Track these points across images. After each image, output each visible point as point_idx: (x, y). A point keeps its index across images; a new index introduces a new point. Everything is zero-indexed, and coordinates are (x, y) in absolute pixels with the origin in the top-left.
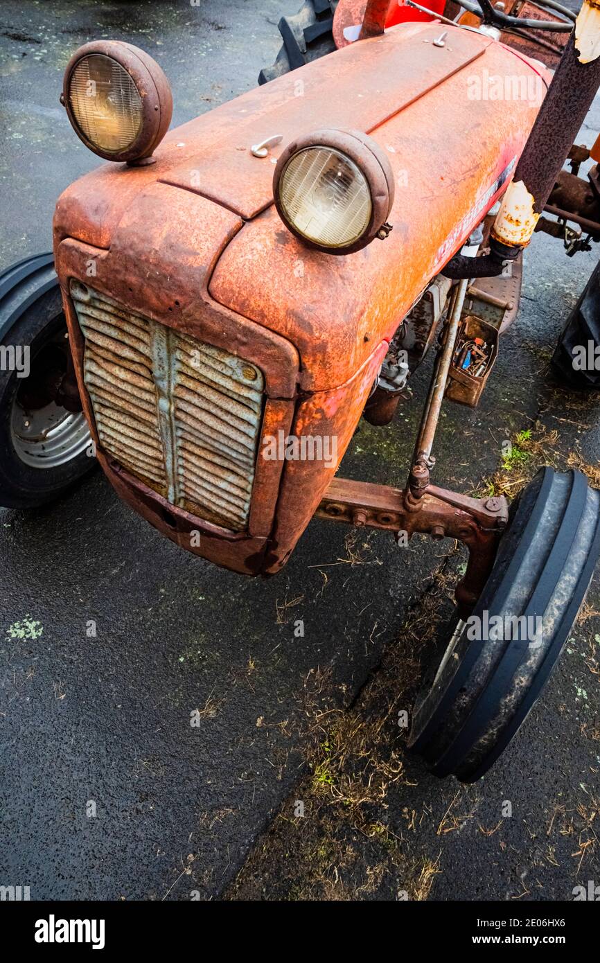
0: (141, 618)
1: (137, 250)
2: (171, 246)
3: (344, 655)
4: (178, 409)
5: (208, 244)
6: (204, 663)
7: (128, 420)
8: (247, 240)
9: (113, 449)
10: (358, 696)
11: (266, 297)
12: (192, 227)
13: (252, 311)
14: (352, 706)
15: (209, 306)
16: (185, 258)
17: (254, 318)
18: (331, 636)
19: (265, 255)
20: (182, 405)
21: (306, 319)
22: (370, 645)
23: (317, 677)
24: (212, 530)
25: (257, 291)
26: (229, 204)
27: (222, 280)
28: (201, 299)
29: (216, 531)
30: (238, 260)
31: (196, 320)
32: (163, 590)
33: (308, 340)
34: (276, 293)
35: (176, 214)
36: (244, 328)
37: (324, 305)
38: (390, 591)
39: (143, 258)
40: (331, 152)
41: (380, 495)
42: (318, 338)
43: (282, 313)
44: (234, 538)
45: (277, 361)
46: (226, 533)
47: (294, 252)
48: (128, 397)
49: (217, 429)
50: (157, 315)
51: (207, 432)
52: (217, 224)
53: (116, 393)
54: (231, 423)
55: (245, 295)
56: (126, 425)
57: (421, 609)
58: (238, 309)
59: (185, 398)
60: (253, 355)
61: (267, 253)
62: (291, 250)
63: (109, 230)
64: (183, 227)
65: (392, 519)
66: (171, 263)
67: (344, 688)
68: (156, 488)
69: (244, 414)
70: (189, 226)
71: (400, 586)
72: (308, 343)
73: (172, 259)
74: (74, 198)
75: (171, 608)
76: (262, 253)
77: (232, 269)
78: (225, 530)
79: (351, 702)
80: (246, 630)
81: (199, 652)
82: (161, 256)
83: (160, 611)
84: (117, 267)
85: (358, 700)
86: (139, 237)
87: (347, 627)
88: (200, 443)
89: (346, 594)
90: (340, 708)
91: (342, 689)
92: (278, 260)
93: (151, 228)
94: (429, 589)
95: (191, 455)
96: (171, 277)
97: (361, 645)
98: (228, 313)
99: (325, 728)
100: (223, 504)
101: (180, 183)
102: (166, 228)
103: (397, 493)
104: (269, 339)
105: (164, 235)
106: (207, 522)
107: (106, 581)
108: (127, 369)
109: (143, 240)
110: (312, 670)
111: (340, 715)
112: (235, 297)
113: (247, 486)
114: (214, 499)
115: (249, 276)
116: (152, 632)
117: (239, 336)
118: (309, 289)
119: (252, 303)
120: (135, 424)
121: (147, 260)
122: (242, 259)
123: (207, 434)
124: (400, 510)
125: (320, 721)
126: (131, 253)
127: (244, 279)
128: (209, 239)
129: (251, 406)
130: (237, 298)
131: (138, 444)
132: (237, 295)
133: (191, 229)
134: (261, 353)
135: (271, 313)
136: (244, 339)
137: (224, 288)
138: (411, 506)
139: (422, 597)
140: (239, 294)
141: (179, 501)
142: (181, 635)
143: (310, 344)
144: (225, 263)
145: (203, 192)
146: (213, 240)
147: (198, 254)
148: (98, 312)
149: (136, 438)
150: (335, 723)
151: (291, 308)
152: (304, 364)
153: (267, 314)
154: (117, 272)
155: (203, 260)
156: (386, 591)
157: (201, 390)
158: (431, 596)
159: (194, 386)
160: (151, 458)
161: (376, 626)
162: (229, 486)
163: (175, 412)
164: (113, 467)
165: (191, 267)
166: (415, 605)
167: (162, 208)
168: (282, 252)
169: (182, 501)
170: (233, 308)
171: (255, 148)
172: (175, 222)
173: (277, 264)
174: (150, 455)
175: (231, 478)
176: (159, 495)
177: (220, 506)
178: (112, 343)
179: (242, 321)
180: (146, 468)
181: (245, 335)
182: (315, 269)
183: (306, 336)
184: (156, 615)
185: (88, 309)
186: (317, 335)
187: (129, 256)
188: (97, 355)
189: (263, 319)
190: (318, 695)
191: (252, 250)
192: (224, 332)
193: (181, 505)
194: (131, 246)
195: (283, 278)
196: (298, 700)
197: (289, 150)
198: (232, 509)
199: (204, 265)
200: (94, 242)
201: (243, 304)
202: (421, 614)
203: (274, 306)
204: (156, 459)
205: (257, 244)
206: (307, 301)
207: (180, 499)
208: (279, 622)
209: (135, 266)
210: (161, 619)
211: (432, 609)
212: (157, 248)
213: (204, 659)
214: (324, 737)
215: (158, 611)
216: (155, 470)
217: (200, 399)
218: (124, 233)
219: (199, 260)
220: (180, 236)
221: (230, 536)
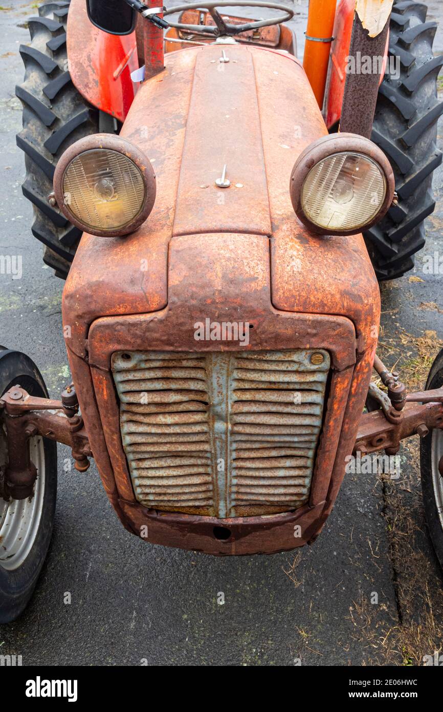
0: (185, 652)
1: (200, 297)
2: (232, 282)
3: (365, 579)
4: (236, 424)
5: (260, 267)
6: (265, 657)
7: (169, 462)
8: (282, 251)
9: (151, 497)
10: (398, 607)
11: (322, 290)
12: (240, 259)
13: (314, 305)
14: (400, 617)
15: (280, 317)
16: (248, 286)
17: (316, 311)
18: (344, 571)
19: (302, 257)
20: (240, 418)
21: (356, 292)
22: (377, 561)
23: (359, 611)
24: (271, 521)
25: (313, 287)
26: (250, 229)
27: (282, 291)
28: (273, 313)
29: (275, 520)
30: (287, 270)
31: (270, 333)
32: (185, 616)
33: (361, 309)
34: (328, 283)
35: (219, 255)
36: (313, 321)
37: (361, 277)
38: (359, 509)
39: (209, 301)
40: (343, 155)
41: (366, 424)
42: (367, 305)
43: (338, 296)
44: (294, 517)
45: (343, 338)
46: (284, 517)
47: (318, 246)
48: (173, 439)
49: (281, 424)
50: (228, 346)
51: (268, 431)
52: (256, 248)
53: (160, 440)
54: (295, 411)
55: (304, 294)
56: (169, 467)
57: (390, 510)
58: (301, 309)
59: (243, 411)
60: (323, 341)
61: (303, 255)
62: (315, 246)
63: (156, 292)
64: (232, 262)
65: (384, 437)
66: (238, 295)
67: (384, 607)
68: (203, 512)
69: (307, 398)
70: (237, 260)
71: (362, 501)
72: (361, 311)
73: (237, 291)
74: (97, 281)
75: (204, 627)
76: (299, 257)
77: (285, 279)
78: (282, 515)
79: (397, 615)
80: (277, 608)
81: (254, 650)
82: (226, 293)
83: (197, 635)
84: (182, 320)
85: (401, 610)
86: (197, 286)
87: (350, 556)
88: (257, 446)
89: (329, 530)
90: (393, 625)
91: (384, 610)
92: (313, 257)
93: (206, 274)
94: (384, 491)
95: (245, 462)
96: (241, 306)
97: (371, 565)
98: (296, 316)
99: (396, 648)
100: (282, 491)
101: (197, 230)
102: (218, 269)
103: (376, 415)
104: (334, 322)
105: (220, 275)
106: (263, 517)
107: (130, 639)
108: (170, 413)
109: (203, 287)
110: (351, 608)
111: (398, 631)
112: (297, 301)
113: (306, 462)
114: (272, 491)
115: (301, 278)
116: (202, 658)
117: (309, 330)
118: (346, 269)
119: (312, 298)
120: (178, 462)
121: (213, 302)
122: (289, 268)
123: (268, 433)
124: (388, 427)
125: (388, 646)
126: (194, 302)
127: (299, 282)
128: (259, 263)
129: (314, 388)
130: (299, 300)
131: (182, 479)
132: (298, 298)
133: (239, 261)
134: (329, 336)
135: (329, 301)
136: (314, 331)
137: (286, 297)
138: (397, 419)
139: (385, 501)
140: (299, 296)
141: (230, 512)
142: (229, 644)
143: (363, 312)
144: (278, 276)
145: (223, 229)
146: (262, 262)
147: (257, 278)
148: (140, 373)
149: (181, 474)
150: (399, 640)
151: (343, 290)
152: (360, 330)
153: (326, 302)
154: (181, 324)
155: (262, 282)
156: (357, 511)
157: (260, 396)
158: (390, 496)
159: (251, 396)
160: (200, 484)
161: (370, 543)
162: (287, 471)
163: (232, 427)
164: (151, 515)
165: (256, 291)
166: (384, 509)
167: (204, 255)
168: (311, 250)
169: (233, 511)
170: (297, 310)
171: (219, 182)
172: (223, 261)
173: (315, 260)
174: (198, 483)
175: (288, 463)
176: (207, 517)
177: (279, 494)
178: (155, 395)
179: (310, 317)
180: (192, 498)
181: (315, 328)
182: (338, 252)
183: (359, 307)
184: (195, 640)
185: (128, 375)
186: (366, 302)
187: (193, 305)
188: (136, 414)
189: (323, 308)
190: (370, 625)
191: (291, 257)
192: (296, 333)
193: (233, 514)
194: (192, 297)
195: (326, 269)
196: (359, 639)
197: (306, 166)
198: (292, 490)
199: (265, 285)
200: (140, 309)
201: (305, 303)
202: (393, 514)
203: (330, 293)
204: (205, 484)
205: (291, 251)
206: (351, 279)
207: (230, 510)
208: (297, 584)
209: (201, 311)
210: (202, 642)
211: (398, 505)
212: (220, 288)
213: (262, 654)
214: (400, 657)
215: (194, 637)
216: (200, 496)
217: (257, 406)
218: (179, 288)
219: (260, 283)
220: (235, 270)
221: (289, 518)
